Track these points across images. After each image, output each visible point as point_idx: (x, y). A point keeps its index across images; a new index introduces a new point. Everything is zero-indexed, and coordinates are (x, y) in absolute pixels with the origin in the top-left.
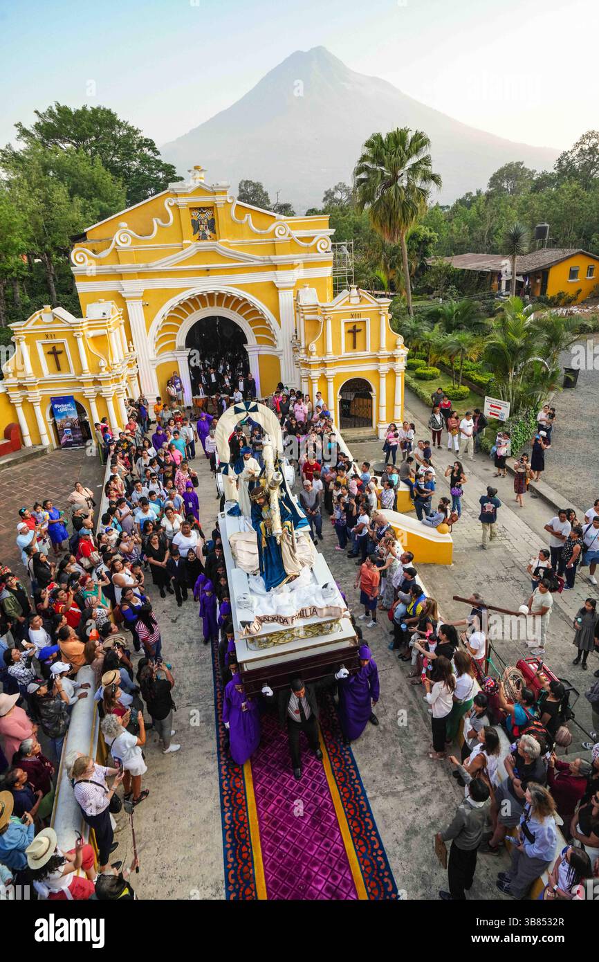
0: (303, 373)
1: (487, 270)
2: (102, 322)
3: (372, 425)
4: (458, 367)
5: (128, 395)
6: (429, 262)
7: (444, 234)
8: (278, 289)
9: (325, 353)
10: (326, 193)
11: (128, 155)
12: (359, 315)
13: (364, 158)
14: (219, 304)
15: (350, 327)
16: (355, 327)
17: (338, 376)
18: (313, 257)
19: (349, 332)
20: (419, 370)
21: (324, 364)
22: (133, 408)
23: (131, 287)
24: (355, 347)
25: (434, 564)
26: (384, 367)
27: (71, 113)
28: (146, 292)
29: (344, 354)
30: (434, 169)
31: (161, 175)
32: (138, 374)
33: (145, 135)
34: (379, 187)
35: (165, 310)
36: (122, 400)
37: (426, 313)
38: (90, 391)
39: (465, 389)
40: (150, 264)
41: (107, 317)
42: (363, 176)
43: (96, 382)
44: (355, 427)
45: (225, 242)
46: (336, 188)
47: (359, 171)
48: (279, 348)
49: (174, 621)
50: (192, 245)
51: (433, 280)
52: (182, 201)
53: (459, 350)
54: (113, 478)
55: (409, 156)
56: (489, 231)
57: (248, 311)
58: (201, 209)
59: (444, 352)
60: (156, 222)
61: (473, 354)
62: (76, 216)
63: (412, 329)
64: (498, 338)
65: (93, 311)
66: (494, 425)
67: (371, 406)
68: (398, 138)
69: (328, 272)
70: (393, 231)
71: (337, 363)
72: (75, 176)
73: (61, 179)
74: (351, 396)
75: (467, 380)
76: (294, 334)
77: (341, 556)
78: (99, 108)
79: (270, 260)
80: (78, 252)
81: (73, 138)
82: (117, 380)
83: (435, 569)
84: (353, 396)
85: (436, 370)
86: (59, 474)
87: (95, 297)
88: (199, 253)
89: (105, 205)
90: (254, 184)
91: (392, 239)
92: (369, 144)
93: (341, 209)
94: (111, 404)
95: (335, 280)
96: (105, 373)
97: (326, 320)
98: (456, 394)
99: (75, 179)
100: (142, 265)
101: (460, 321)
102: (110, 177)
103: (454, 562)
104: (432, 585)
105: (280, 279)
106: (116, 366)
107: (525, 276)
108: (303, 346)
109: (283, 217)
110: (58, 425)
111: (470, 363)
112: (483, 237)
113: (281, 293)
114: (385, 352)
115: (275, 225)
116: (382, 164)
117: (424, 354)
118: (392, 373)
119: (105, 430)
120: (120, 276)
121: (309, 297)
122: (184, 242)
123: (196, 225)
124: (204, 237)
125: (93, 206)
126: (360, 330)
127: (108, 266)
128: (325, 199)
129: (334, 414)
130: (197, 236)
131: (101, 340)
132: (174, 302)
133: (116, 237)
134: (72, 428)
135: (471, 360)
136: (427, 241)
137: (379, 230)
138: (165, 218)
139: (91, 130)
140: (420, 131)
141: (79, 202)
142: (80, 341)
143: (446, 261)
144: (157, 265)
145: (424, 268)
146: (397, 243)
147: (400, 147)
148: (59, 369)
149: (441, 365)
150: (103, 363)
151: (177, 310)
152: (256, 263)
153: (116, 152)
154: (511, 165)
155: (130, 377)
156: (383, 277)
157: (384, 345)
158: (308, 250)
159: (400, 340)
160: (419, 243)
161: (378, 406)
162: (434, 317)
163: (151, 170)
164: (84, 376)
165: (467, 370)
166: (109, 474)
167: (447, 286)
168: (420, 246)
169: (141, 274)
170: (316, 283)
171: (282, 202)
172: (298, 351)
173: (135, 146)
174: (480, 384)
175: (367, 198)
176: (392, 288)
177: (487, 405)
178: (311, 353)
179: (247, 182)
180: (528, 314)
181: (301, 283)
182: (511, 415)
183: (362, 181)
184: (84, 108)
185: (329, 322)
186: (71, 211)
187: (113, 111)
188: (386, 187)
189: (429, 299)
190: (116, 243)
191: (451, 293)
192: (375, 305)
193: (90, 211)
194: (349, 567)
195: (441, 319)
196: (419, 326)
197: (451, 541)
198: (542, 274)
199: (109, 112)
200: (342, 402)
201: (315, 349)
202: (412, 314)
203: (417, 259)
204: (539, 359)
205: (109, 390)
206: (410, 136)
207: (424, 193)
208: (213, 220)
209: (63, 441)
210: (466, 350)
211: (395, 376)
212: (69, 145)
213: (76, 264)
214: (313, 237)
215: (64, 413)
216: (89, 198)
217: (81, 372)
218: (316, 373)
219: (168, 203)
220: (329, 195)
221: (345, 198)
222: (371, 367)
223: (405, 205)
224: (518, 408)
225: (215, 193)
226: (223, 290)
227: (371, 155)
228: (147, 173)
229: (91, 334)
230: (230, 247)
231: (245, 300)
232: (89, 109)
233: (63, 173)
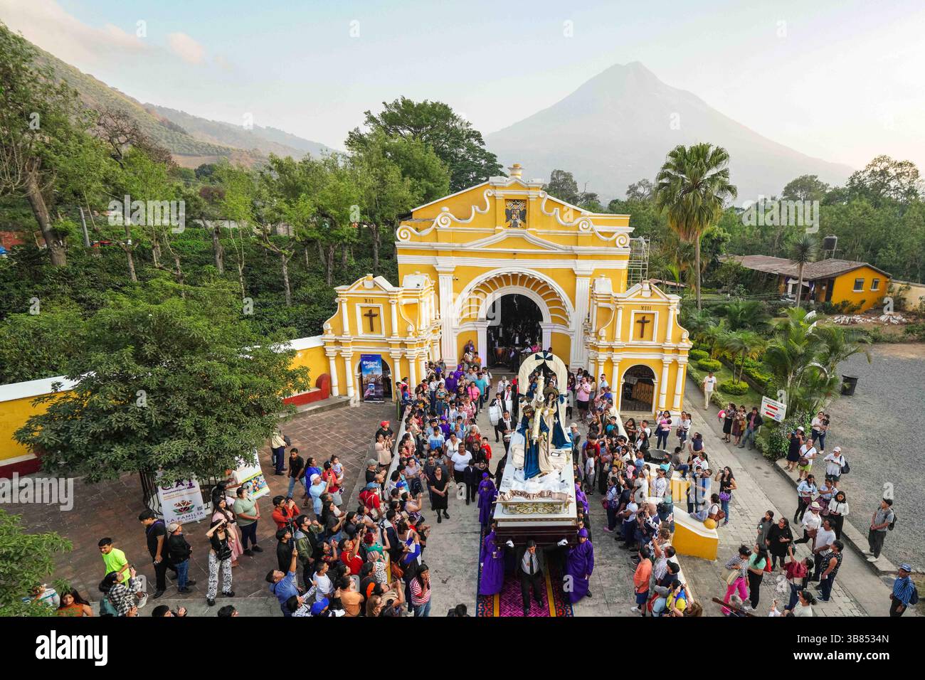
0: (592, 355)
1: (775, 273)
2: (415, 293)
3: (651, 411)
4: (740, 363)
5: (429, 358)
6: (720, 259)
7: (737, 235)
8: (576, 275)
9: (613, 338)
10: (630, 187)
11: (457, 144)
12: (649, 308)
13: (667, 165)
14: (521, 284)
15: (640, 318)
16: (644, 318)
17: (624, 360)
18: (612, 251)
19: (638, 322)
20: (702, 362)
21: (611, 349)
22: (432, 371)
23: (445, 263)
24: (642, 336)
25: (698, 558)
26: (668, 358)
27: (413, 105)
28: (457, 268)
29: (631, 342)
30: (731, 181)
31: (483, 162)
32: (440, 340)
33: (474, 128)
34: (679, 193)
35: (473, 284)
36: (424, 362)
37: (714, 309)
38: (396, 352)
39: (744, 385)
40: (464, 245)
41: (420, 288)
42: (665, 181)
43: (403, 345)
44: (635, 410)
45: (533, 231)
46: (640, 184)
47: (662, 176)
48: (573, 327)
49: (444, 582)
50: (503, 231)
51: (723, 276)
52: (500, 193)
53: (741, 348)
54: (406, 437)
55: (709, 168)
56: (780, 236)
57: (547, 292)
58: (515, 201)
59: (727, 348)
60: (475, 209)
61: (755, 352)
62: (405, 193)
63: (698, 322)
64: (778, 343)
65: (408, 281)
66: (769, 424)
67: (652, 392)
68: (700, 152)
69: (624, 265)
70: (688, 231)
71: (624, 349)
72: (408, 159)
73: (397, 161)
74: (634, 381)
75: (748, 377)
76: (587, 317)
77: (609, 538)
78: (437, 103)
79: (572, 250)
80: (403, 229)
81: (412, 126)
82: (421, 345)
83: (698, 562)
84: (636, 381)
85: (718, 363)
86: (359, 424)
87: (412, 269)
88: (509, 238)
89: (431, 185)
90: (565, 174)
91: (687, 239)
92: (673, 155)
93: (643, 203)
94: (413, 366)
95: (629, 271)
96: (411, 337)
97: (617, 309)
98: (736, 389)
99: (408, 162)
100: (457, 245)
101: (745, 320)
102: (439, 161)
103: (718, 558)
104: (694, 579)
105: (579, 267)
106: (422, 332)
107: (811, 282)
108: (594, 330)
109: (589, 213)
110: (364, 379)
111: (752, 361)
112: (774, 241)
113: (579, 280)
114: (670, 344)
115: (581, 218)
116: (684, 173)
117: (708, 345)
118: (675, 364)
119: (404, 388)
120: (437, 253)
121: (604, 287)
122: (497, 228)
123: (509, 214)
124: (515, 225)
125: (421, 185)
126: (648, 322)
127: (428, 243)
128: (628, 192)
129: (616, 395)
130: (509, 223)
131: (412, 308)
132: (481, 279)
133: (438, 220)
134: (376, 383)
135: (753, 358)
136: (720, 240)
137: (675, 229)
138: (483, 206)
139: (428, 120)
140: (720, 147)
141: (409, 182)
142: (394, 307)
143: (737, 260)
144: (471, 246)
145: (715, 264)
146: (691, 241)
147: (702, 160)
148: (372, 330)
149: (723, 359)
150: (411, 328)
151: (483, 286)
152: (559, 251)
153: (447, 140)
154: (805, 178)
155: (433, 342)
156: (675, 271)
157: (670, 336)
158: (607, 244)
159: (686, 334)
160: (713, 241)
161: (659, 393)
162: (720, 312)
163: (475, 157)
164: (393, 338)
165: (748, 367)
166: (403, 432)
167: (736, 283)
168: (713, 245)
169: (455, 252)
170: (612, 273)
171: (589, 191)
172: (588, 334)
173: (464, 137)
174: (759, 381)
175: (666, 200)
176: (683, 279)
177: (764, 405)
178: (601, 337)
179: (559, 171)
180: (811, 322)
181: (598, 273)
182: (787, 417)
183: (664, 185)
184: (425, 103)
185: (620, 312)
186: (402, 189)
187: (449, 106)
188: (685, 193)
189: (717, 293)
190: (437, 225)
191: (739, 291)
192: (665, 300)
193: (418, 190)
194: (615, 549)
195: (727, 316)
196: (706, 320)
197: (717, 537)
198: (829, 282)
199: (446, 107)
200: (625, 385)
201: (604, 334)
202: (700, 308)
203: (710, 255)
204: (819, 365)
205: (413, 352)
206: (711, 150)
207: (720, 200)
208: (525, 211)
209: (366, 394)
210: (749, 349)
211: (678, 367)
212: (407, 132)
213: (399, 238)
214: (613, 233)
215: (370, 370)
216: (419, 178)
217: (391, 334)
218: (603, 357)
219: (487, 193)
220: (632, 189)
221: (647, 192)
222: (656, 356)
223: (701, 210)
224: (794, 410)
225: (529, 188)
226: (526, 272)
227: (674, 164)
228: (471, 159)
229: (405, 301)
230: (537, 235)
231: (545, 282)
232: (429, 103)
233: (399, 156)
